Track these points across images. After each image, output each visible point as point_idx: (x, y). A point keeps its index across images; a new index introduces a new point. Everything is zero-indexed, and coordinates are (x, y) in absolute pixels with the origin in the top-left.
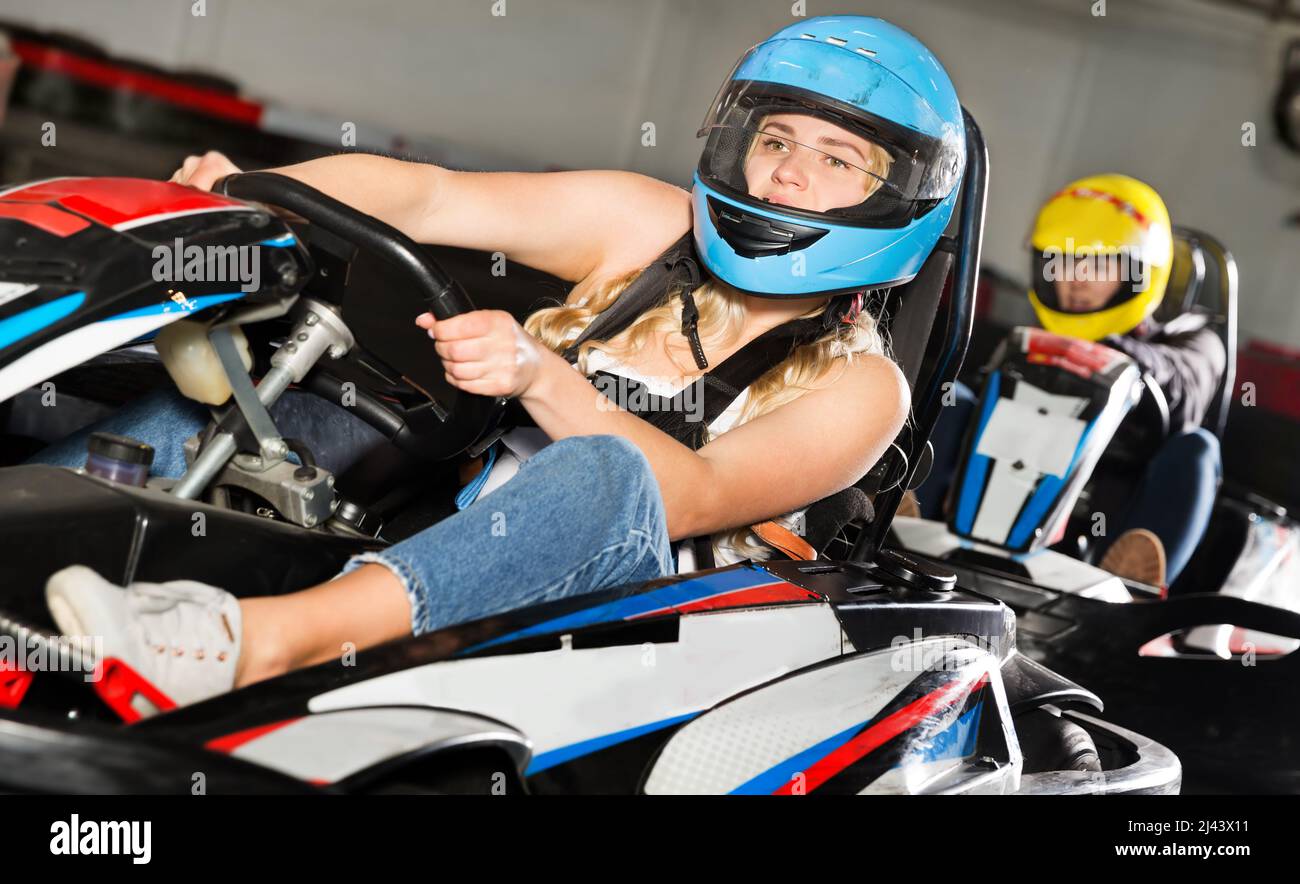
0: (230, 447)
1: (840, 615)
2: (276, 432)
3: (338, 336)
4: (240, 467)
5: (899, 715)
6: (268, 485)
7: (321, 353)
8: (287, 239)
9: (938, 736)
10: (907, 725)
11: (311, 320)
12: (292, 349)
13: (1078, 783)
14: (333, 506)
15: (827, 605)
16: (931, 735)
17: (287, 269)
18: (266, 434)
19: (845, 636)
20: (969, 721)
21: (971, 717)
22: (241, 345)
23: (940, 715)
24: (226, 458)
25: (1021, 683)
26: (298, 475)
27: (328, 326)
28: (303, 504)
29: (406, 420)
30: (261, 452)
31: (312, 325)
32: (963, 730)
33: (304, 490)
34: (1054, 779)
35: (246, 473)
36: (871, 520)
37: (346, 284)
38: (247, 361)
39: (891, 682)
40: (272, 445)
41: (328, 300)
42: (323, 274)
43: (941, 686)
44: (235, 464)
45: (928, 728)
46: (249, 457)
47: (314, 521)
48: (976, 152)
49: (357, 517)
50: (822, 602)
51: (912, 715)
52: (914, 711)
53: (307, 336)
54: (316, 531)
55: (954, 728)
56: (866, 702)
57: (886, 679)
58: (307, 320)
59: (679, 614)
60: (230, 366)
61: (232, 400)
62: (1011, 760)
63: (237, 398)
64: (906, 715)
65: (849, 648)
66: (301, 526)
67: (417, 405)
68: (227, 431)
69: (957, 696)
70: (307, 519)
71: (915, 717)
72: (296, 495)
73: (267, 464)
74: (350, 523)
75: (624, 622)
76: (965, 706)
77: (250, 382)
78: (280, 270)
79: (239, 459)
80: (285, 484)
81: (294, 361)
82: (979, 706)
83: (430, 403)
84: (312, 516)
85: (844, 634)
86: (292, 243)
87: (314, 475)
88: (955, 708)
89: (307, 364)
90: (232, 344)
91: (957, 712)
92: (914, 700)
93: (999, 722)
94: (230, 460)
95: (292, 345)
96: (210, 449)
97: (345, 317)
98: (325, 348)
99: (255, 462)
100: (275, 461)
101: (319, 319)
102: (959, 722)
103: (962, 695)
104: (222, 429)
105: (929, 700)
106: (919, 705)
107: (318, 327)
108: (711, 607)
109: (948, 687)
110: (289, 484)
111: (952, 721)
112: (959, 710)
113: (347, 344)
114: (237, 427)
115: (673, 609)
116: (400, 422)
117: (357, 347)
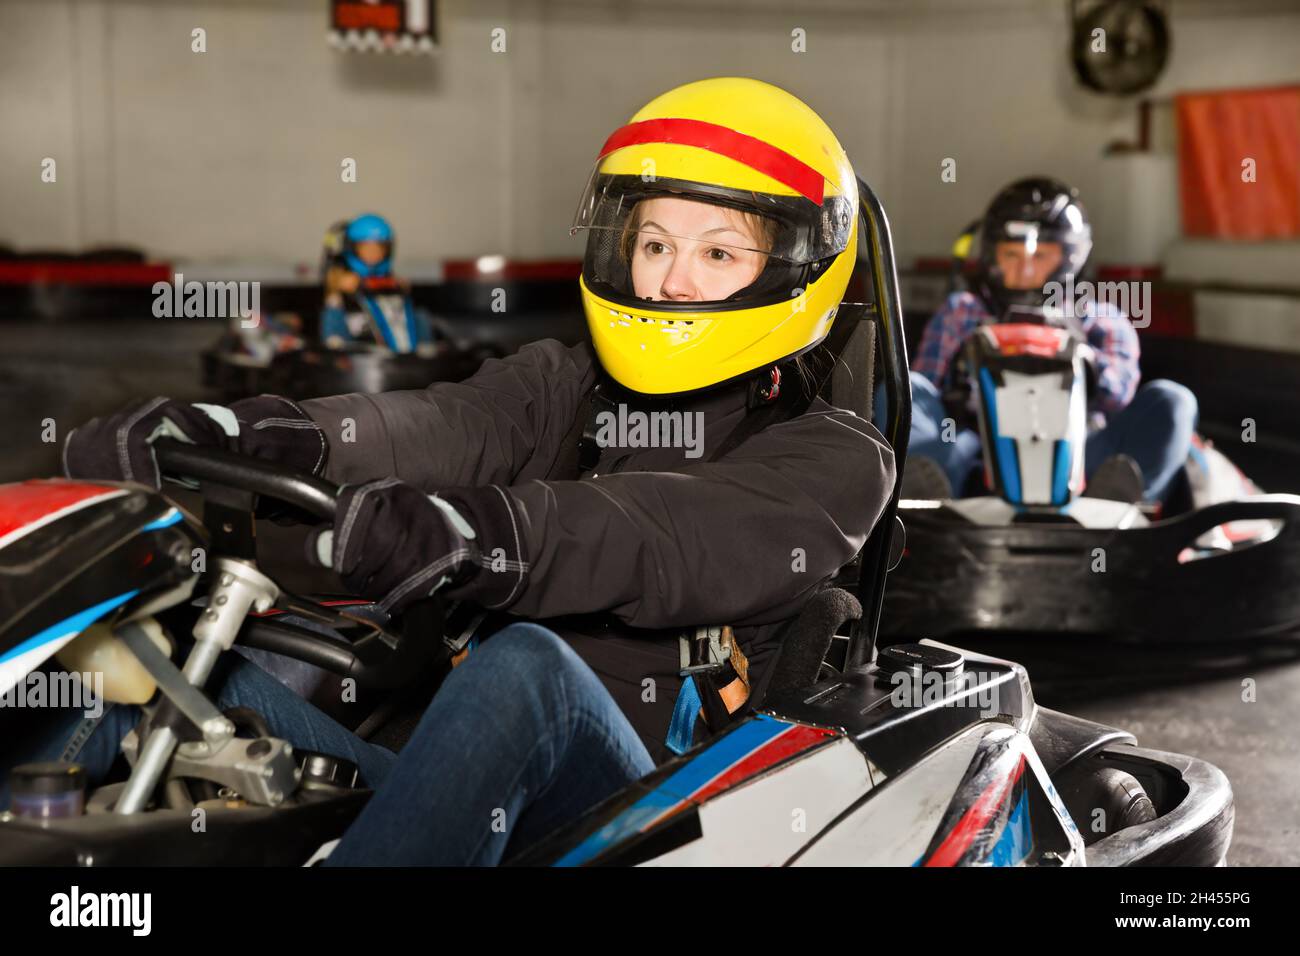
0: (170, 742)
1: (863, 746)
2: (216, 712)
3: (260, 590)
4: (188, 757)
5: (950, 841)
6: (221, 770)
7: (245, 612)
8: (171, 516)
9: (995, 849)
10: (960, 851)
11: (226, 580)
12: (213, 617)
13: (1141, 840)
14: (298, 774)
15: (846, 740)
16: (988, 850)
17: (179, 549)
18: (206, 716)
19: (872, 766)
20: (1020, 817)
21: (1021, 812)
22: (155, 633)
23: (990, 824)
24: (170, 751)
25: (1054, 746)
26: (252, 752)
27: (244, 581)
28: (264, 783)
29: (356, 654)
30: (205, 737)
31: (228, 585)
32: (1017, 829)
33: (260, 768)
34: (1116, 844)
35: (196, 762)
36: (860, 616)
37: (254, 535)
38: (164, 646)
39: (931, 804)
40: (216, 726)
41: (239, 555)
42: (227, 529)
43: (984, 790)
44: (181, 754)
45: (983, 843)
46: (194, 744)
47: (280, 797)
48: (871, 214)
49: (327, 771)
50: (839, 738)
51: (963, 835)
52: (964, 829)
53: (226, 598)
54: (286, 806)
55: (1007, 833)
56: (913, 836)
57: (925, 802)
58: (222, 582)
59: (696, 805)
60: (147, 658)
61: (158, 693)
62: (1073, 846)
63: (163, 688)
64: (957, 838)
65: (880, 777)
66: (266, 805)
67: (363, 636)
68: (162, 725)
69: (1001, 795)
70: (272, 798)
71: (967, 837)
72: (253, 776)
73: (215, 747)
74: (323, 779)
75: (640, 835)
76: (1012, 803)
77: (174, 669)
78: (172, 551)
79: (185, 748)
80: (239, 766)
81: (217, 630)
82: (1025, 796)
83: (376, 633)
84: (277, 793)
85: (870, 764)
86: (179, 518)
87: (267, 748)
88: (1003, 810)
89: (234, 628)
90: (144, 635)
91: (1005, 814)
92: (962, 817)
93: (1049, 806)
94: (175, 751)
95: (211, 613)
96: (150, 747)
97: (261, 568)
98: (250, 603)
99: (202, 748)
100: (223, 742)
101: (235, 578)
102: (1010, 823)
103: (1005, 793)
104: (158, 723)
105: (975, 812)
106: (967, 822)
107: (236, 585)
108: (727, 786)
109: (992, 788)
110: (243, 765)
111: (1003, 825)
112: (1007, 810)
113: (271, 594)
114: (172, 718)
115: (688, 801)
116: (350, 657)
117: (284, 595)
